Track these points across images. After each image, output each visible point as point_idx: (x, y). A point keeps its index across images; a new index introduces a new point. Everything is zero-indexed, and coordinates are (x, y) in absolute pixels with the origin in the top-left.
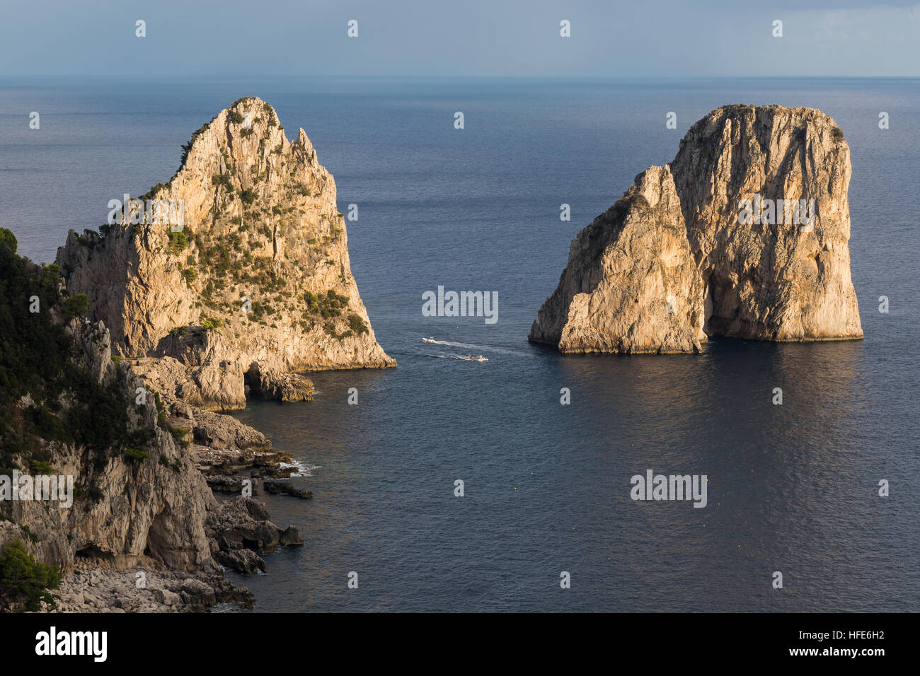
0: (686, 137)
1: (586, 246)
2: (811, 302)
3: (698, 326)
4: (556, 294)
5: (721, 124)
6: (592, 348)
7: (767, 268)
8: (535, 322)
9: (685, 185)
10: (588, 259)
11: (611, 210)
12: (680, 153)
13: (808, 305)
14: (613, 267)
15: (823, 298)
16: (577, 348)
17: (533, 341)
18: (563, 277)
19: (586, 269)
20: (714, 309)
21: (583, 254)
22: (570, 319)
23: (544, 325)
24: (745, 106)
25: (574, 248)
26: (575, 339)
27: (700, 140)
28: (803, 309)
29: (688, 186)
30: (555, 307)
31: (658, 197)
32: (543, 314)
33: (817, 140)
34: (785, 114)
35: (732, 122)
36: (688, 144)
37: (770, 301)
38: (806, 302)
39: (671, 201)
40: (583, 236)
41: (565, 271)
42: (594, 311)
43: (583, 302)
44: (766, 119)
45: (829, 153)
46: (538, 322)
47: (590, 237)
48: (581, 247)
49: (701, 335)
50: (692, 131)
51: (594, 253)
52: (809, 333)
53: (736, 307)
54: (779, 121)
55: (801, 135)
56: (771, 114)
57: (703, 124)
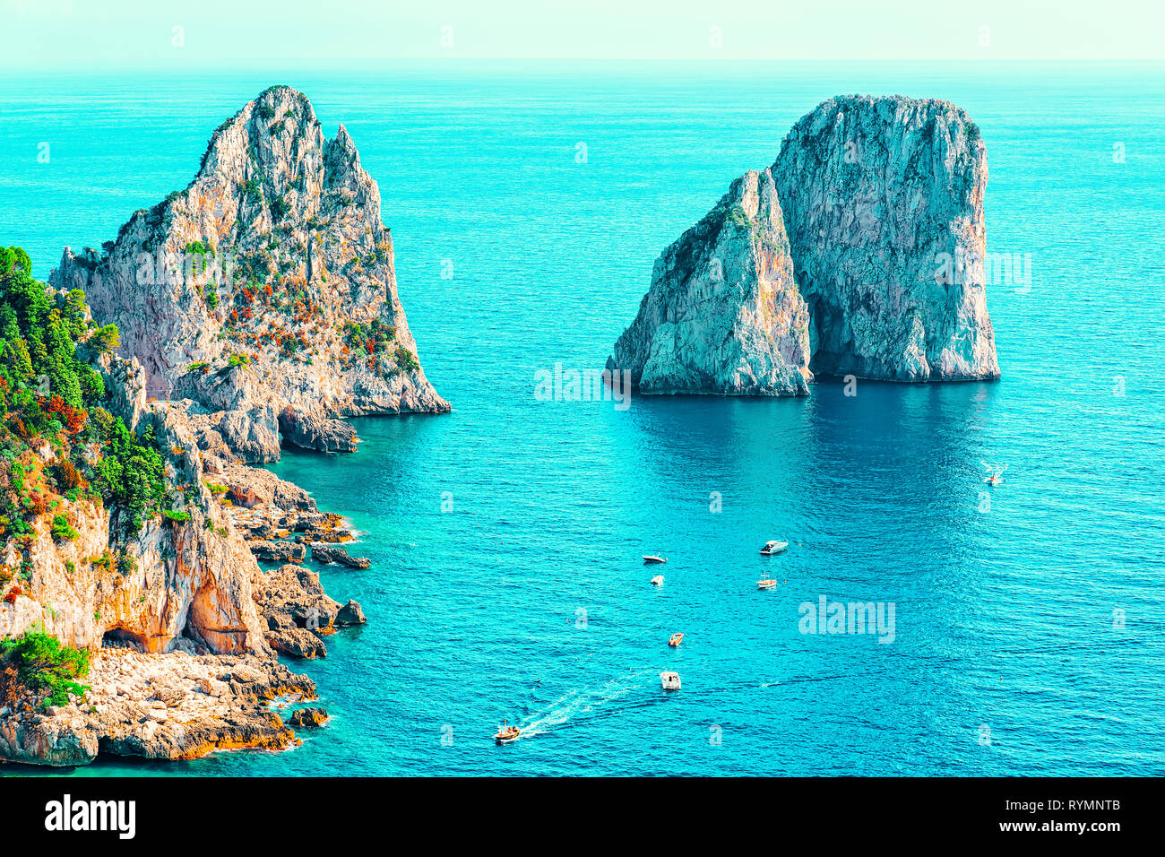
0: (788, 135)
1: (671, 267)
2: (938, 335)
3: (802, 363)
4: (635, 325)
5: (833, 117)
6: (679, 388)
7: (885, 294)
8: (610, 356)
9: (787, 193)
10: (674, 282)
11: (702, 223)
12: (782, 154)
13: (935, 338)
14: (703, 291)
15: (953, 330)
16: (660, 389)
18: (644, 303)
19: (671, 292)
20: (821, 341)
21: (668, 276)
22: (653, 354)
23: (621, 361)
24: (861, 97)
25: (658, 268)
26: (658, 378)
27: (806, 138)
28: (928, 343)
29: (790, 195)
30: (634, 340)
31: (757, 208)
32: (620, 348)
33: (948, 137)
34: (909, 107)
35: (845, 117)
36: (791, 144)
37: (888, 332)
38: (932, 334)
39: (773, 212)
40: (667, 257)
41: (646, 297)
42: (680, 344)
43: (669, 334)
44: (887, 113)
45: (962, 155)
46: (613, 357)
47: (677, 256)
48: (666, 267)
49: (806, 374)
50: (796, 128)
51: (682, 275)
52: (936, 371)
53: (847, 340)
54: (902, 115)
55: (928, 132)
56: (892, 106)
57: (810, 119)
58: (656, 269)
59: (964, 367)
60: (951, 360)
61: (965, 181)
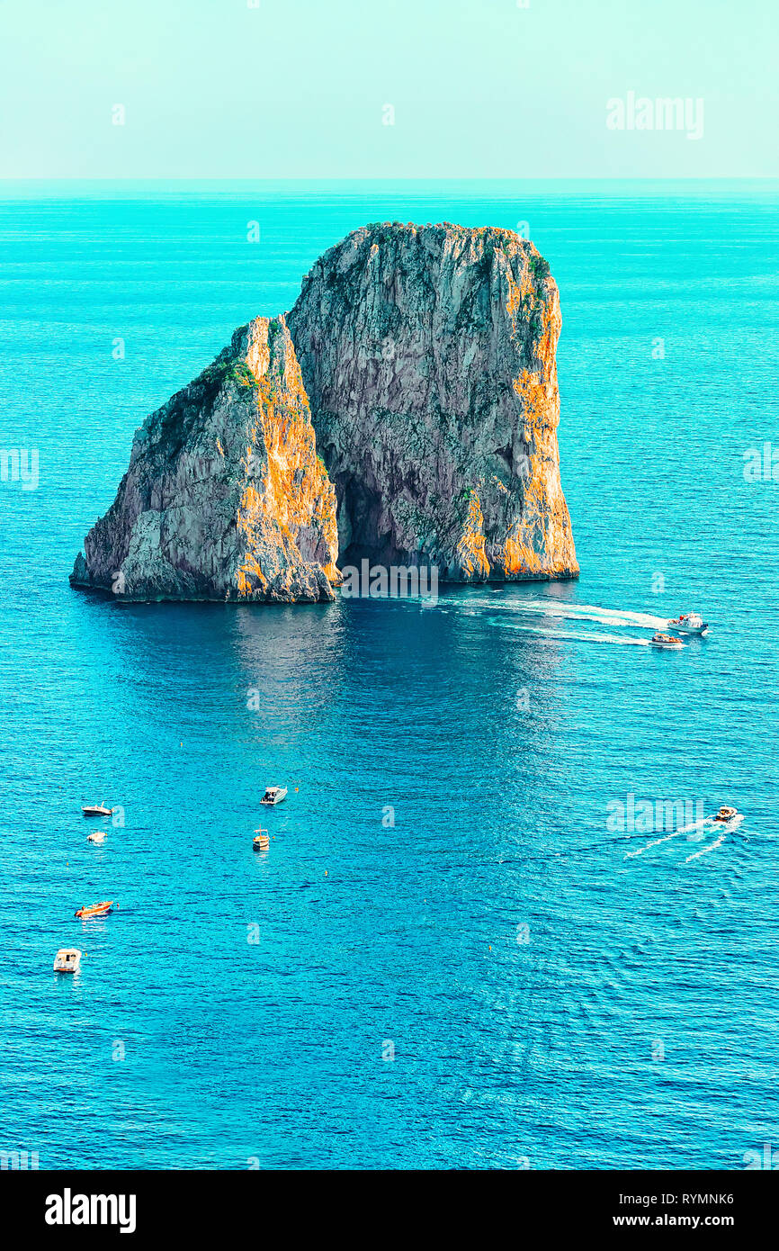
0: (310, 273)
1: (156, 439)
2: (500, 522)
3: (328, 559)
4: (111, 513)
5: (365, 250)
6: (167, 593)
7: (434, 472)
8: (80, 554)
9: (309, 345)
10: (160, 458)
11: (196, 383)
12: (302, 296)
13: (496, 527)
14: (197, 470)
15: (518, 516)
16: (143, 595)
17: (76, 583)
18: (122, 486)
19: (156, 473)
20: (354, 532)
21: (152, 451)
22: (133, 550)
23: (93, 559)
24: (401, 225)
25: (139, 441)
26: (139, 581)
27: (333, 276)
28: (487, 533)
29: (313, 347)
30: (110, 533)
31: (266, 364)
32: (92, 544)
33: (509, 274)
34: (460, 237)
35: (381, 250)
36: (314, 283)
37: (438, 520)
38: (492, 522)
39: (287, 369)
40: (150, 426)
41: (126, 477)
42: (168, 537)
43: (153, 525)
44: (433, 244)
45: (527, 296)
46: (84, 556)
47: (163, 425)
48: (150, 440)
49: (332, 573)
50: (320, 263)
51: (170, 449)
52: (497, 569)
53: (386, 530)
54: (451, 247)
55: (484, 268)
56: (439, 236)
57: (337, 252)
58: (138, 441)
59: (535, 563)
60: (517, 554)
61: (532, 329)
